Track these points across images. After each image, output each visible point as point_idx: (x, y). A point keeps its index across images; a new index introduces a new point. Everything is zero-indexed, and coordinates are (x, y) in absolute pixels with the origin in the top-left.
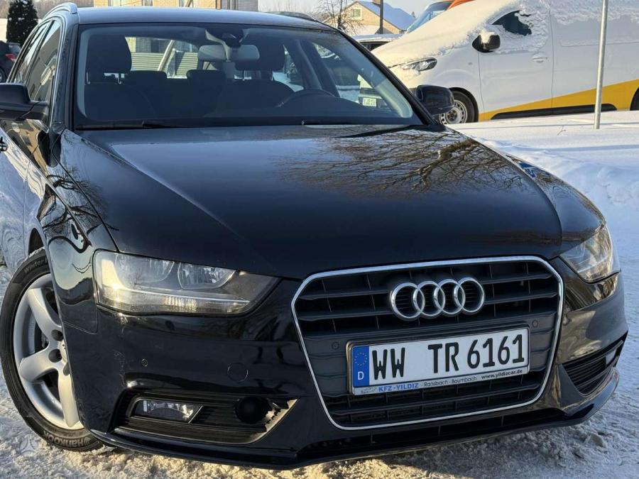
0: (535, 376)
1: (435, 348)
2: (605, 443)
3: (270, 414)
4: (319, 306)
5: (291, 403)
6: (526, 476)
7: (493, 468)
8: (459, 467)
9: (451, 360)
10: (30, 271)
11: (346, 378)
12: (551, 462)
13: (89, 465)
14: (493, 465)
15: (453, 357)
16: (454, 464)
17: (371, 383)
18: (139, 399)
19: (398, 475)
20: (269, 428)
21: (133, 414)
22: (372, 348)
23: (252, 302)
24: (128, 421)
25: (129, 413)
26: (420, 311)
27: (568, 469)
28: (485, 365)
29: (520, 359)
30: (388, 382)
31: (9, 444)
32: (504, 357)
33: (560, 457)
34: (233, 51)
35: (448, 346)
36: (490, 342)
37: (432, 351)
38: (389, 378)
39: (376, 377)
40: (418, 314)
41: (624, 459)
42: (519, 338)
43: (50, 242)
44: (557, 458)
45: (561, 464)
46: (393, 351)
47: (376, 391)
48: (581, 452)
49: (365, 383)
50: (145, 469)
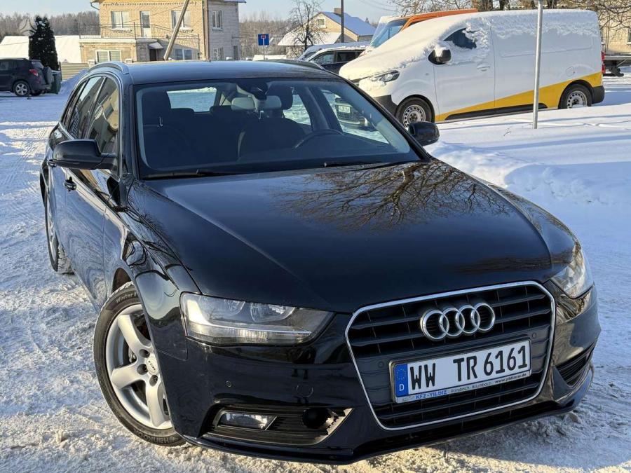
0: (536, 377)
1: (459, 362)
2: (579, 419)
3: (330, 421)
4: (366, 334)
5: (347, 412)
6: (522, 453)
7: (495, 447)
8: (468, 447)
9: (471, 371)
10: (121, 301)
11: (390, 389)
12: (540, 438)
13: (173, 456)
14: (495, 445)
15: (473, 367)
16: (464, 444)
17: (410, 393)
18: (223, 413)
19: (421, 456)
20: (330, 431)
21: (220, 423)
22: (409, 366)
23: (314, 333)
24: (214, 428)
25: (215, 422)
26: (446, 332)
27: (554, 445)
28: (497, 372)
29: (524, 365)
30: (423, 391)
31: (106, 441)
32: (512, 365)
33: (547, 435)
34: (261, 103)
35: (469, 359)
36: (500, 353)
37: (456, 364)
38: (424, 388)
39: (414, 388)
40: (444, 335)
41: (598, 434)
42: (523, 348)
43: (136, 277)
44: (545, 436)
45: (548, 441)
46: (426, 367)
47: (414, 398)
48: (563, 430)
49: (406, 393)
50: (218, 458)
